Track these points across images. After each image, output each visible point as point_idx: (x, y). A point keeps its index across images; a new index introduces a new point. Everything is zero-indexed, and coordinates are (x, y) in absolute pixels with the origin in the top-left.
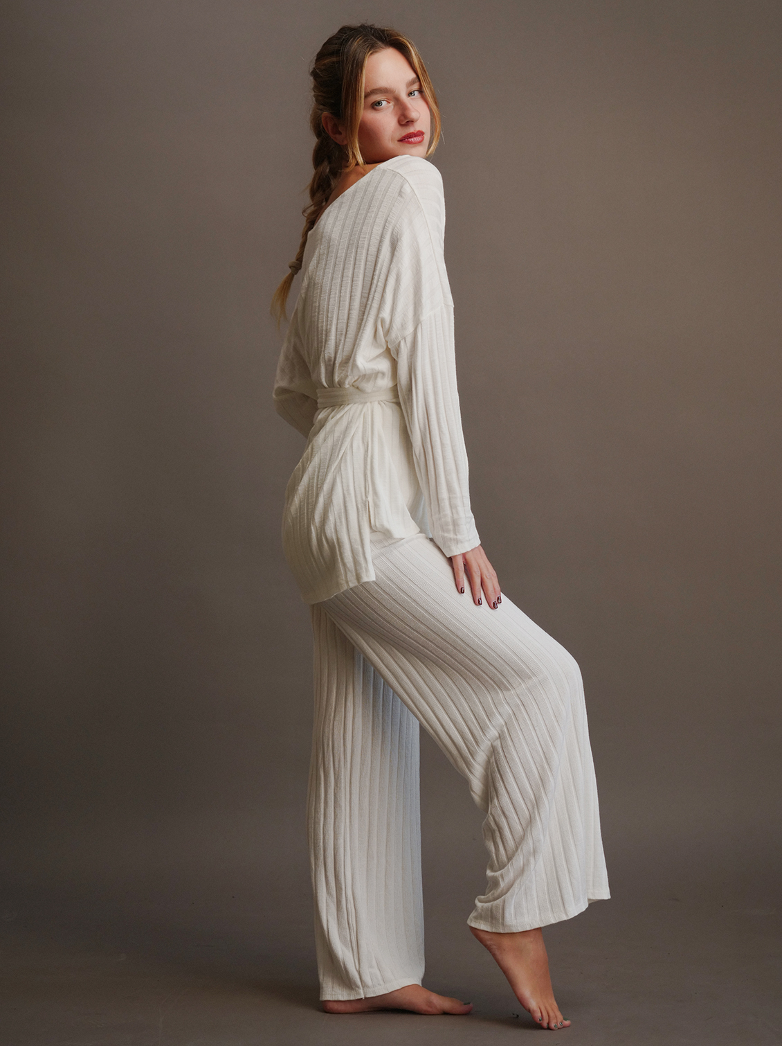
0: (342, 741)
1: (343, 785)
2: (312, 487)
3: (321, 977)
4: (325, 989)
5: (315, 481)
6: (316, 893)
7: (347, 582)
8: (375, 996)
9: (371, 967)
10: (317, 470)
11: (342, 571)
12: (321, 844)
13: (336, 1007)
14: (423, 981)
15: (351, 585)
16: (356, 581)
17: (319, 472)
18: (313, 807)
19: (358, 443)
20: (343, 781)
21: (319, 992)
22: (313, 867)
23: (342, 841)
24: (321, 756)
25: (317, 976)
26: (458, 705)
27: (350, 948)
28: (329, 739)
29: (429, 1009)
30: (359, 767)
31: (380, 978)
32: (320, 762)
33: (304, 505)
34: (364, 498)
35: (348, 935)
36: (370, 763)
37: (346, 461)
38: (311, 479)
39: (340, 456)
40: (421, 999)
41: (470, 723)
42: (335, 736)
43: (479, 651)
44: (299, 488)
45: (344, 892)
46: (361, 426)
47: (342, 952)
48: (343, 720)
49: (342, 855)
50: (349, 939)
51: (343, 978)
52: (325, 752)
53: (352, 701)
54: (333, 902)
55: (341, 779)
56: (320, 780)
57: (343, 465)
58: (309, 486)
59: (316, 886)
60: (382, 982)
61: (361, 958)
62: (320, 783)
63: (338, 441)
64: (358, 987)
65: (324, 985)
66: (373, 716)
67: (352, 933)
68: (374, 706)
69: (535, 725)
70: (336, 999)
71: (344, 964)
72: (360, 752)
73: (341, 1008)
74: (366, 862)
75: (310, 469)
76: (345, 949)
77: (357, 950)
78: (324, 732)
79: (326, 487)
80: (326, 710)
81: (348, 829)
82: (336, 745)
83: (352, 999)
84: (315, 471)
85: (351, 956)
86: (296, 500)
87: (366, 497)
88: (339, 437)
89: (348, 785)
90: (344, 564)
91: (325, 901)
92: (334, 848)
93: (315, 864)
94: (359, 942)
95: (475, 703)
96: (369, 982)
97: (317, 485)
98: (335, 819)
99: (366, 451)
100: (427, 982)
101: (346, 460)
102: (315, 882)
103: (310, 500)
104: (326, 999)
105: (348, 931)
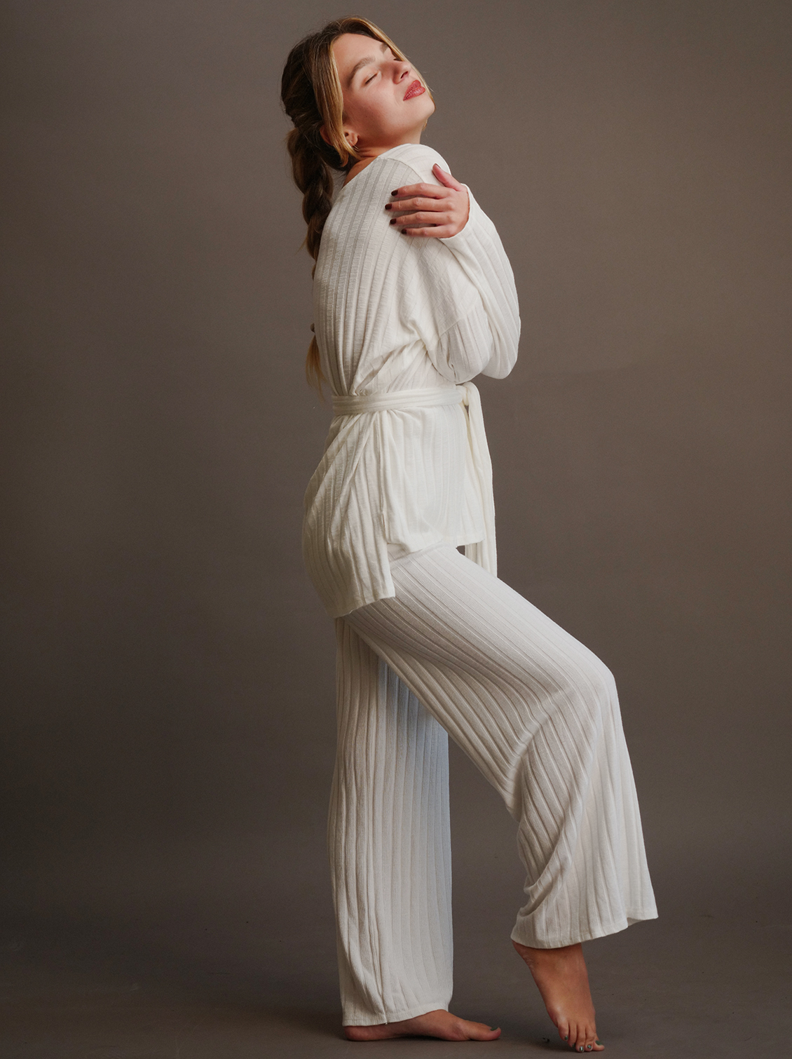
0: (365, 756)
1: (365, 802)
2: (329, 498)
3: (343, 1002)
4: (347, 1014)
5: (332, 492)
6: (338, 915)
7: (364, 599)
8: (398, 1021)
9: (395, 991)
10: (333, 481)
11: (358, 588)
12: (343, 864)
13: (359, 1033)
14: (451, 1006)
15: (368, 602)
16: (372, 598)
17: (335, 484)
18: (335, 825)
19: (371, 454)
20: (365, 798)
21: (342, 1017)
22: (335, 887)
23: (365, 860)
24: (342, 771)
25: (339, 1001)
26: (485, 722)
27: (373, 972)
28: (350, 755)
29: (455, 1036)
30: (382, 784)
31: (404, 1002)
32: (342, 778)
33: (321, 517)
34: (379, 511)
35: (371, 958)
36: (394, 779)
37: (359, 474)
38: (327, 491)
39: (354, 468)
40: (447, 1025)
41: (498, 740)
42: (357, 752)
43: (502, 664)
44: (316, 500)
45: (366, 914)
46: (372, 436)
47: (364, 974)
48: (365, 735)
49: (365, 875)
50: (371, 961)
51: (367, 1004)
52: (347, 768)
53: (375, 715)
54: (355, 924)
55: (363, 796)
56: (342, 797)
57: (356, 477)
58: (326, 498)
59: (337, 908)
60: (405, 1007)
61: (384, 981)
62: (342, 801)
63: (351, 451)
64: (381, 1012)
65: (346, 1010)
66: (398, 730)
67: (375, 956)
68: (399, 721)
69: (563, 740)
70: (358, 1025)
71: (366, 989)
72: (383, 768)
73: (365, 1034)
74: (390, 882)
75: (326, 481)
76: (366, 972)
77: (380, 973)
78: (345, 747)
79: (342, 500)
80: (348, 725)
81: (371, 847)
82: (358, 762)
83: (374, 1024)
84: (331, 482)
85: (374, 981)
86: (314, 512)
87: (381, 510)
88: (353, 447)
89: (371, 801)
90: (360, 580)
91: (346, 923)
92: (357, 868)
93: (337, 884)
94: (382, 964)
95: (501, 719)
96: (393, 1007)
97: (334, 497)
98: (357, 838)
99: (378, 462)
100: (455, 1007)
101: (359, 471)
102: (337, 903)
103: (327, 513)
104: (348, 1025)
105: (370, 953)
